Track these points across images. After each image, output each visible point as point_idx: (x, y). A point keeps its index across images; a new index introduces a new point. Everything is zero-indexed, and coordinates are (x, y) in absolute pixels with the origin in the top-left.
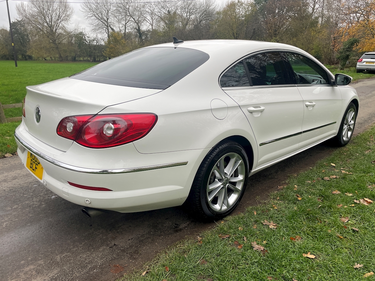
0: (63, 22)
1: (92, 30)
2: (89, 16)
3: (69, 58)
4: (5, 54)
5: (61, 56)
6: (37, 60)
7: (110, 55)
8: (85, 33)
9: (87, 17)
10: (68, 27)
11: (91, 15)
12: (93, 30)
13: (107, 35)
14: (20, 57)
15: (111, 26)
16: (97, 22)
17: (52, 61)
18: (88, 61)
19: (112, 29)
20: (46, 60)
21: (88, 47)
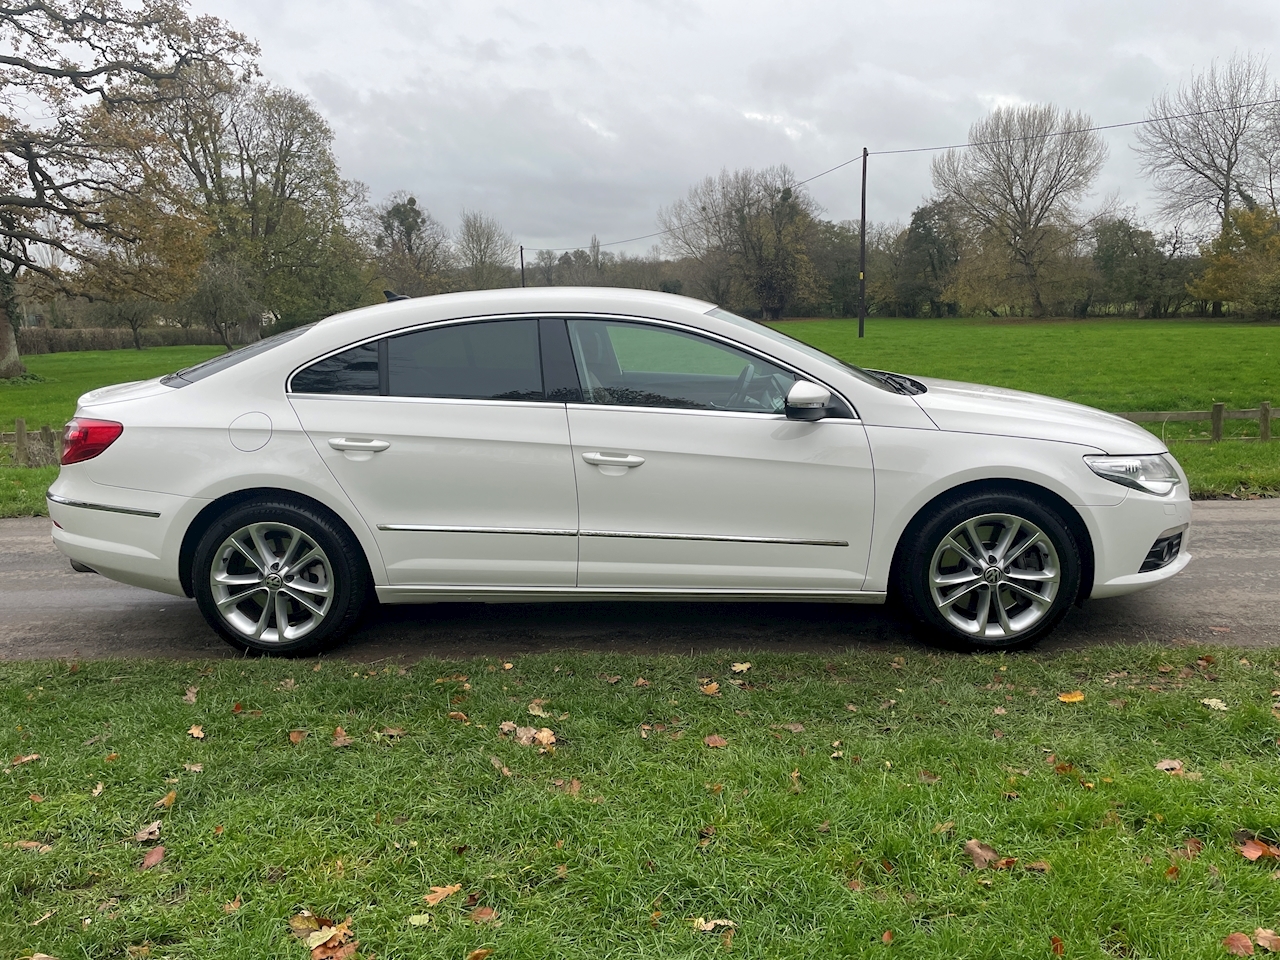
0: (1063, 196)
1: (1165, 209)
2: (1159, 162)
3: (1070, 308)
4: (887, 300)
5: (1040, 303)
6: (971, 316)
7: (1215, 291)
8: (1133, 221)
9: (1151, 167)
10: (1081, 207)
11: (1168, 160)
12: (1170, 207)
13: (1220, 220)
14: (926, 308)
15: (1244, 188)
16: (1187, 178)
17: (1015, 318)
18: (1133, 315)
19: (1247, 199)
20: (995, 314)
21: (1137, 270)
